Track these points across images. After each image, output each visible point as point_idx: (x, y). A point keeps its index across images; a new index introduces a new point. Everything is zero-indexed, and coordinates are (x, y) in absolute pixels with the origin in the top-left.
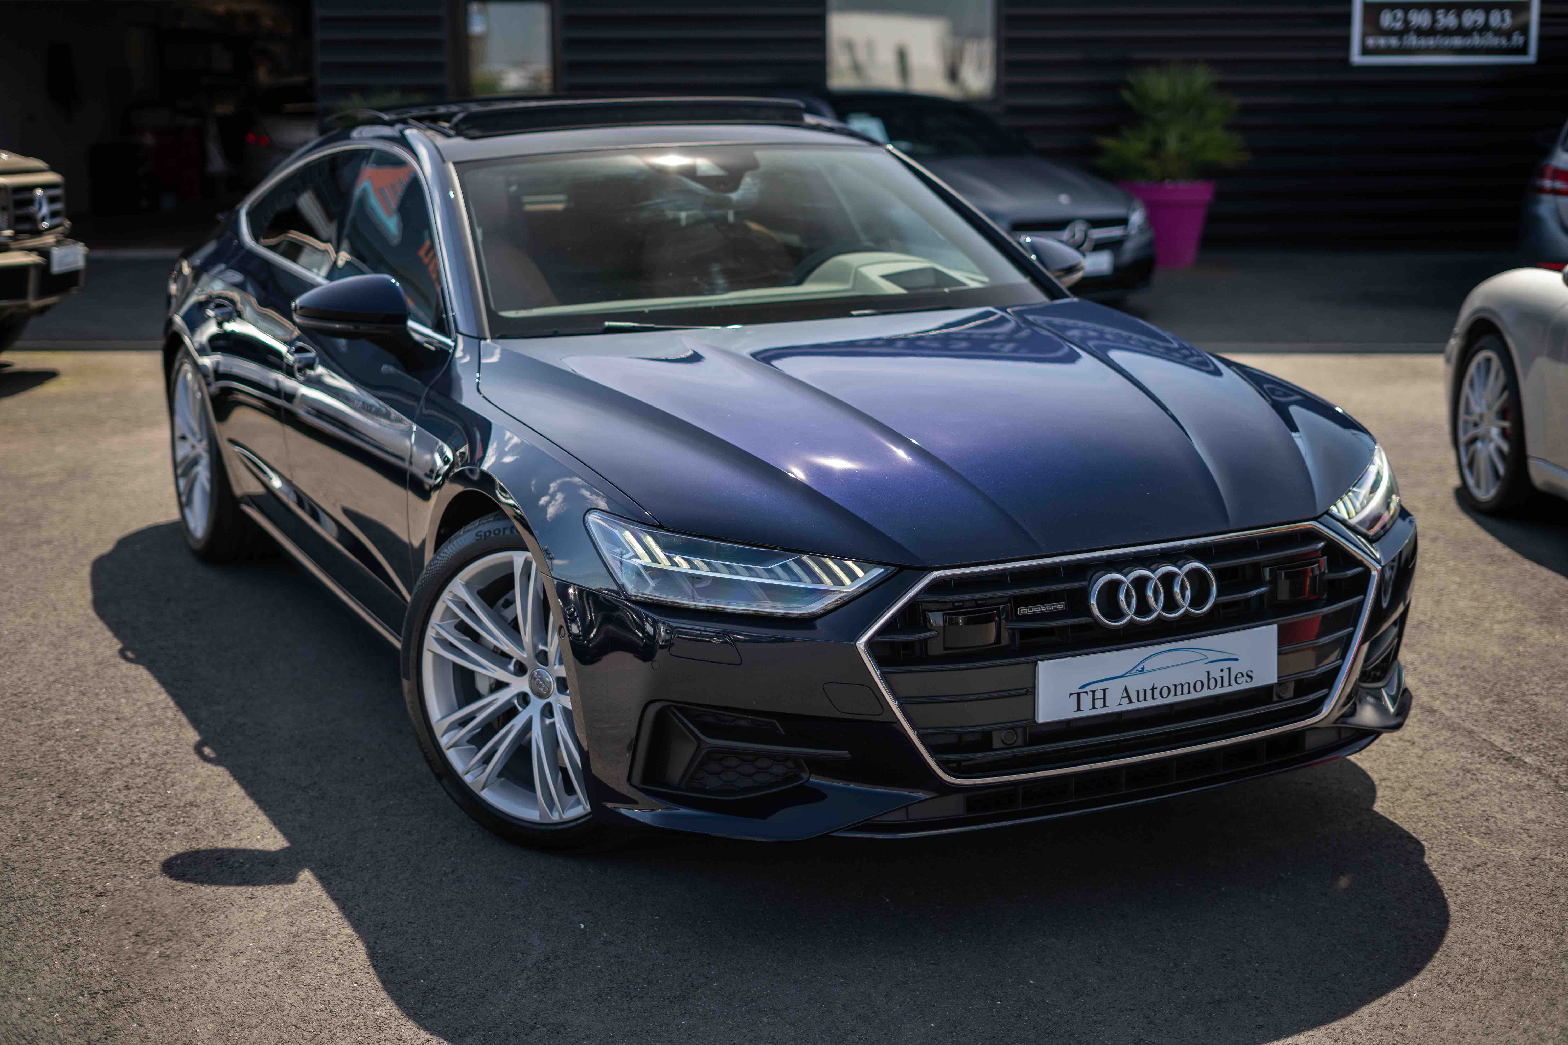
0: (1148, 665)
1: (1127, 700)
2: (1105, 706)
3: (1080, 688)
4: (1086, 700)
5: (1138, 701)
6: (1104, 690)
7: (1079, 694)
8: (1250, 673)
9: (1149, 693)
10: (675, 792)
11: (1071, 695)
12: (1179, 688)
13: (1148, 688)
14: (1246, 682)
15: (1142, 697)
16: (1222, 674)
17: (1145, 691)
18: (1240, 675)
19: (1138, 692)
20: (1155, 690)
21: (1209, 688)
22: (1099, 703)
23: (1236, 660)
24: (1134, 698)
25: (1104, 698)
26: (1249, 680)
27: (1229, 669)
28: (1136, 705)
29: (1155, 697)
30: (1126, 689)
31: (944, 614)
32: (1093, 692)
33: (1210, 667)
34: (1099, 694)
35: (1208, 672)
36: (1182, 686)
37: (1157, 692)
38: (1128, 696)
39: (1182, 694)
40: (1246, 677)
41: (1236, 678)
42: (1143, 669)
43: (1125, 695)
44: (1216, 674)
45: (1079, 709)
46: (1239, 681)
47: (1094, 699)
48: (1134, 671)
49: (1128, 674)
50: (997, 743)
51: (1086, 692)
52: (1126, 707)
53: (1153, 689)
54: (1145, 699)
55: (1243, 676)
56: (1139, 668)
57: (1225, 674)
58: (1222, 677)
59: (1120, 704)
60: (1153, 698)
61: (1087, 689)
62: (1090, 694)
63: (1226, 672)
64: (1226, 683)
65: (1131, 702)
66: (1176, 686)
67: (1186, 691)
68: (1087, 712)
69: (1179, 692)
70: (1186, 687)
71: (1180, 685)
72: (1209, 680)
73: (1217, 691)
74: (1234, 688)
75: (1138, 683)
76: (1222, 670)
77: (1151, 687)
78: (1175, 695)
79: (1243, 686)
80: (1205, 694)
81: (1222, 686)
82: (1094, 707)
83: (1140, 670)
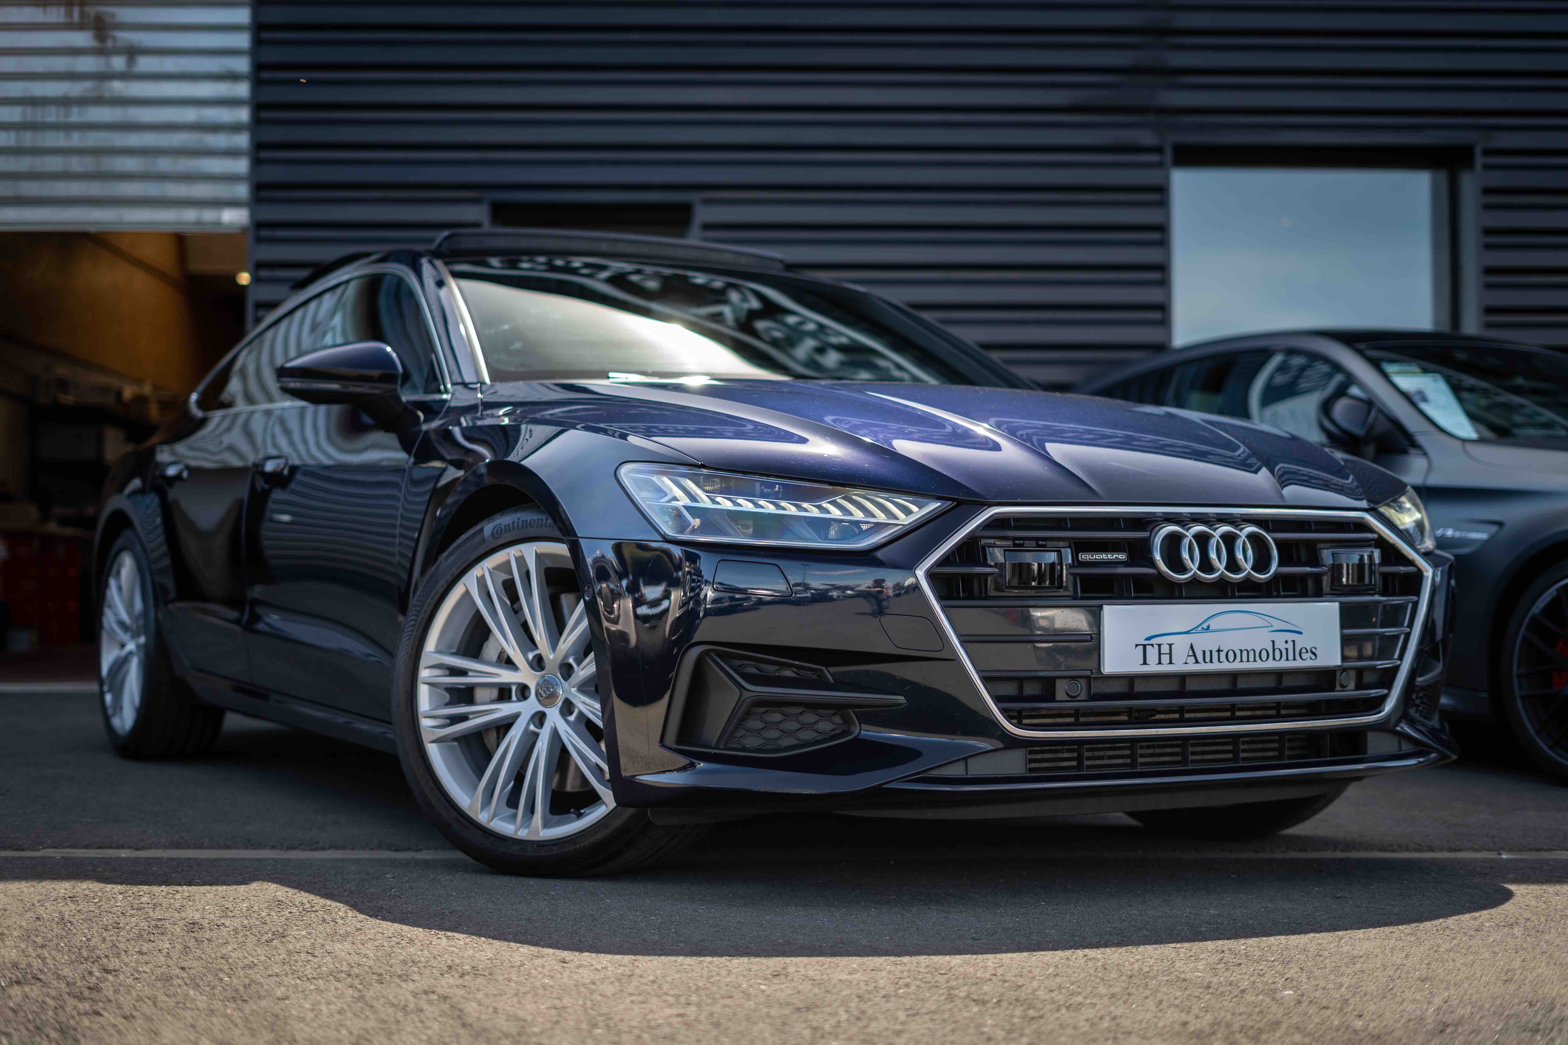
0: (1214, 624)
1: (1192, 659)
3: (1146, 639)
4: (1152, 653)
5: (1205, 661)
6: (1170, 645)
7: (1145, 646)
8: (1314, 650)
9: (1215, 655)
10: (713, 751)
11: (1137, 645)
12: (1245, 653)
13: (1215, 649)
14: (1311, 659)
15: (1208, 659)
16: (1287, 646)
17: (1211, 651)
18: (1304, 651)
19: (1204, 652)
20: (1221, 653)
21: (1274, 659)
22: (1165, 659)
23: (1301, 633)
24: (1200, 658)
25: (1170, 654)
26: (1313, 657)
27: (1294, 642)
28: (1203, 667)
29: (1221, 660)
30: (1192, 647)
31: (1005, 550)
32: (1159, 645)
33: (1274, 636)
34: (1165, 649)
35: (1273, 642)
36: (1248, 652)
37: (1223, 655)
38: (1194, 655)
39: (1248, 661)
40: (1310, 654)
41: (1300, 653)
42: (1208, 627)
43: (1191, 654)
44: (1280, 645)
45: (1145, 663)
46: (1304, 656)
47: (1160, 654)
48: (1200, 628)
49: (1194, 631)
50: (1060, 695)
51: (1152, 645)
52: (1192, 667)
53: (1219, 651)
54: (1211, 661)
55: (1307, 652)
56: (1205, 626)
57: (1290, 646)
58: (1287, 649)
59: (1186, 663)
60: (1220, 661)
61: (1152, 641)
62: (1156, 647)
63: (1290, 644)
64: (1291, 657)
65: (1197, 662)
66: (1241, 650)
67: (1251, 658)
68: (1153, 667)
69: (1245, 658)
70: (1251, 654)
71: (1246, 652)
72: (1274, 650)
73: (1283, 664)
74: (1298, 664)
75: (1204, 642)
76: (1286, 642)
77: (1217, 649)
78: (1241, 661)
79: (1308, 663)
80: (1270, 664)
81: (1287, 659)
82: (1160, 663)
83: (1206, 628)
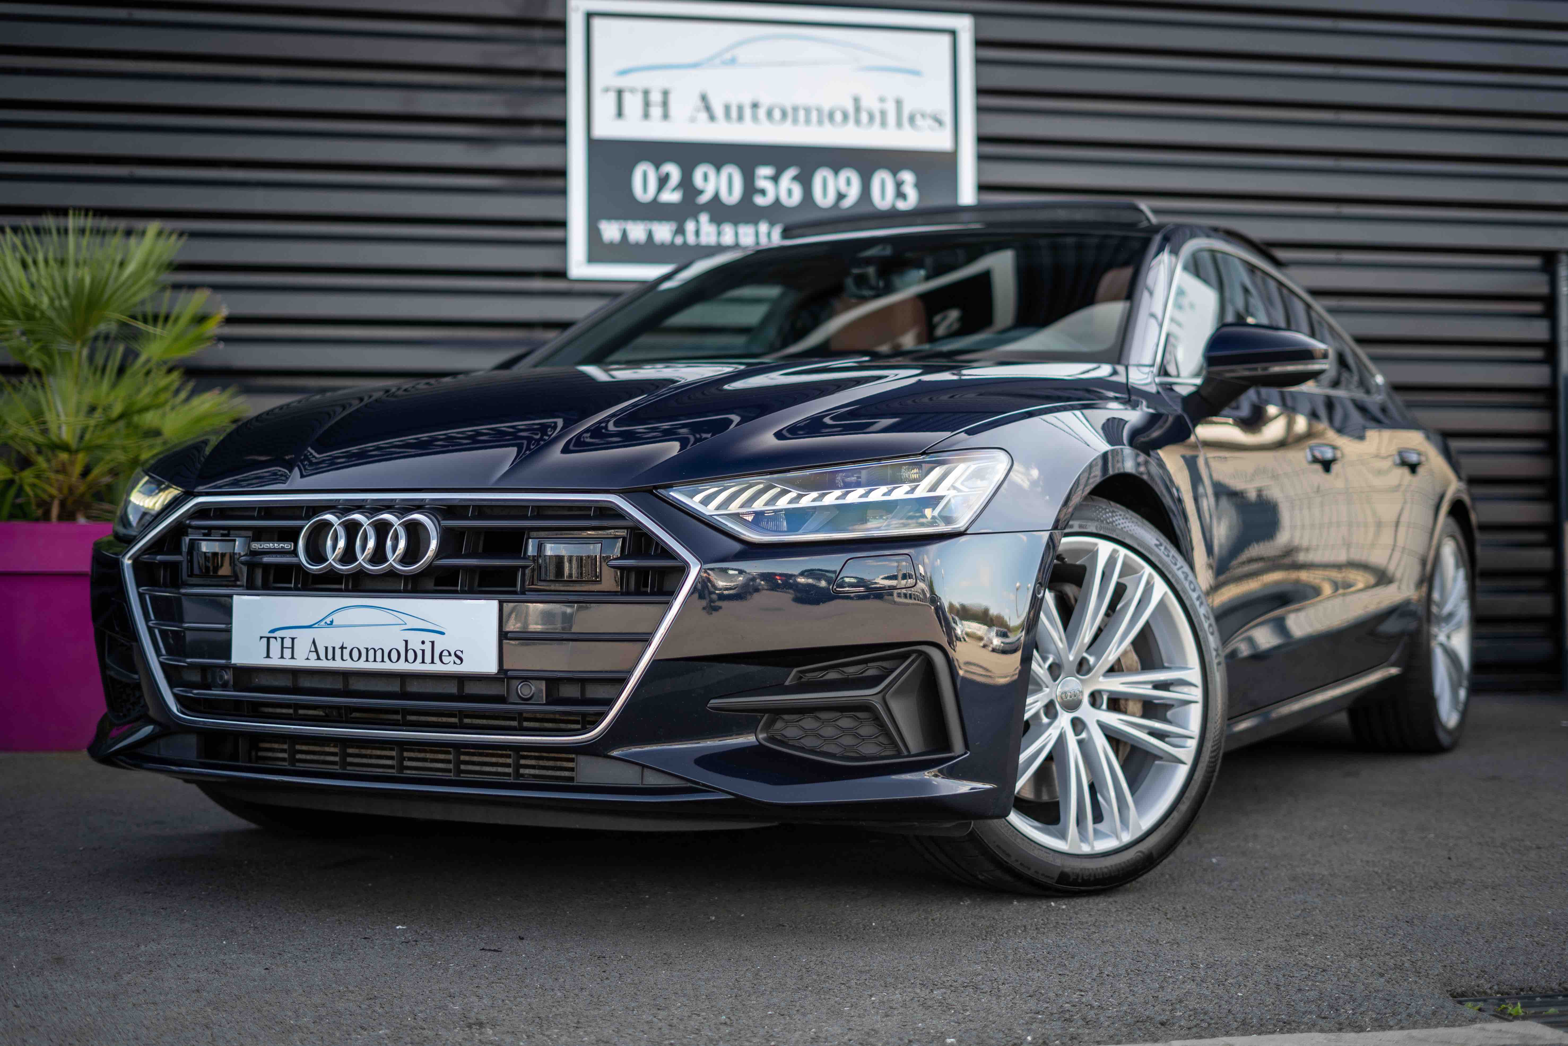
0: (335, 619)
1: (314, 655)
2: (293, 657)
3: (270, 632)
4: (276, 647)
5: (327, 658)
6: (293, 639)
7: (268, 639)
8: (459, 653)
9: (338, 652)
11: (261, 638)
12: (371, 653)
13: (338, 646)
14: (455, 663)
15: (330, 656)
16: (423, 647)
17: (334, 648)
18: (446, 653)
19: (326, 648)
20: (344, 650)
21: (406, 660)
22: (287, 653)
23: (443, 633)
24: (322, 655)
25: (293, 648)
26: (458, 661)
27: (433, 643)
28: (324, 664)
29: (344, 658)
30: (314, 642)
32: (282, 639)
33: (409, 635)
34: (288, 643)
35: (406, 642)
36: (375, 651)
37: (346, 653)
38: (316, 651)
39: (375, 661)
40: (453, 657)
41: (441, 655)
42: (332, 622)
43: (313, 649)
44: (415, 644)
45: (268, 656)
46: (445, 659)
47: (283, 648)
48: (323, 623)
49: (316, 626)
51: (276, 638)
52: (313, 663)
53: (342, 648)
54: (334, 659)
55: (450, 655)
56: (328, 620)
57: (428, 647)
58: (423, 651)
59: (308, 659)
60: (342, 659)
61: (277, 634)
62: (279, 640)
64: (428, 658)
65: (319, 658)
66: (367, 649)
67: (379, 658)
68: (275, 661)
69: (371, 658)
70: (379, 653)
71: (373, 650)
72: (407, 651)
73: (417, 667)
74: (438, 668)
75: (327, 638)
76: (423, 642)
77: (341, 645)
78: (367, 660)
79: (450, 667)
80: (401, 666)
81: (423, 662)
82: (282, 657)
83: (329, 623)
